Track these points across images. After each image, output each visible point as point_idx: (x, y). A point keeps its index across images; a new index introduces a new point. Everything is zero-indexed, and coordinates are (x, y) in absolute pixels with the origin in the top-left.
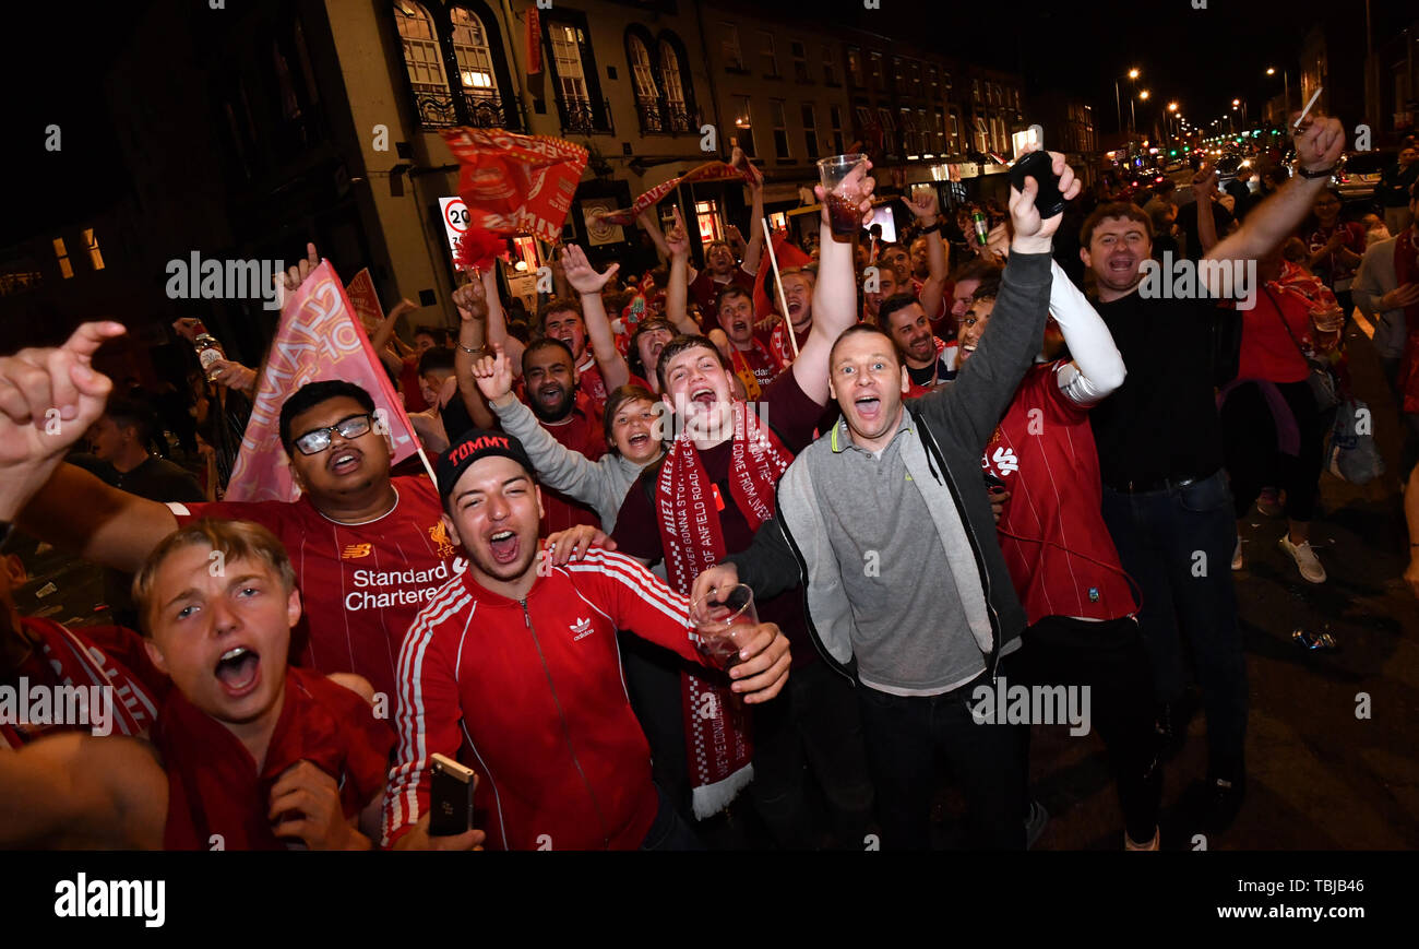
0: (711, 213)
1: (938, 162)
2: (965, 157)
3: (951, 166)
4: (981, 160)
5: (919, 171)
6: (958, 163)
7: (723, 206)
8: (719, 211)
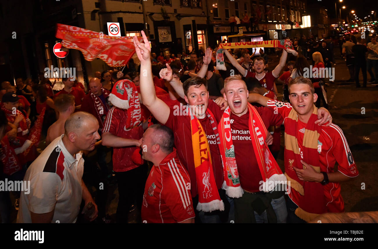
0: (202, 34)
1: (278, 23)
2: (287, 23)
3: (282, 25)
4: (292, 24)
5: (272, 26)
6: (285, 24)
7: (206, 32)
8: (205, 34)
